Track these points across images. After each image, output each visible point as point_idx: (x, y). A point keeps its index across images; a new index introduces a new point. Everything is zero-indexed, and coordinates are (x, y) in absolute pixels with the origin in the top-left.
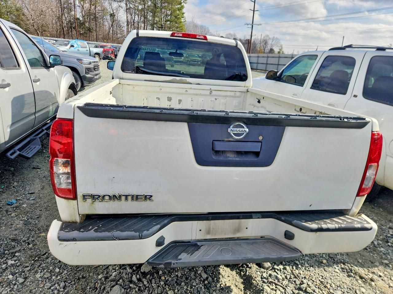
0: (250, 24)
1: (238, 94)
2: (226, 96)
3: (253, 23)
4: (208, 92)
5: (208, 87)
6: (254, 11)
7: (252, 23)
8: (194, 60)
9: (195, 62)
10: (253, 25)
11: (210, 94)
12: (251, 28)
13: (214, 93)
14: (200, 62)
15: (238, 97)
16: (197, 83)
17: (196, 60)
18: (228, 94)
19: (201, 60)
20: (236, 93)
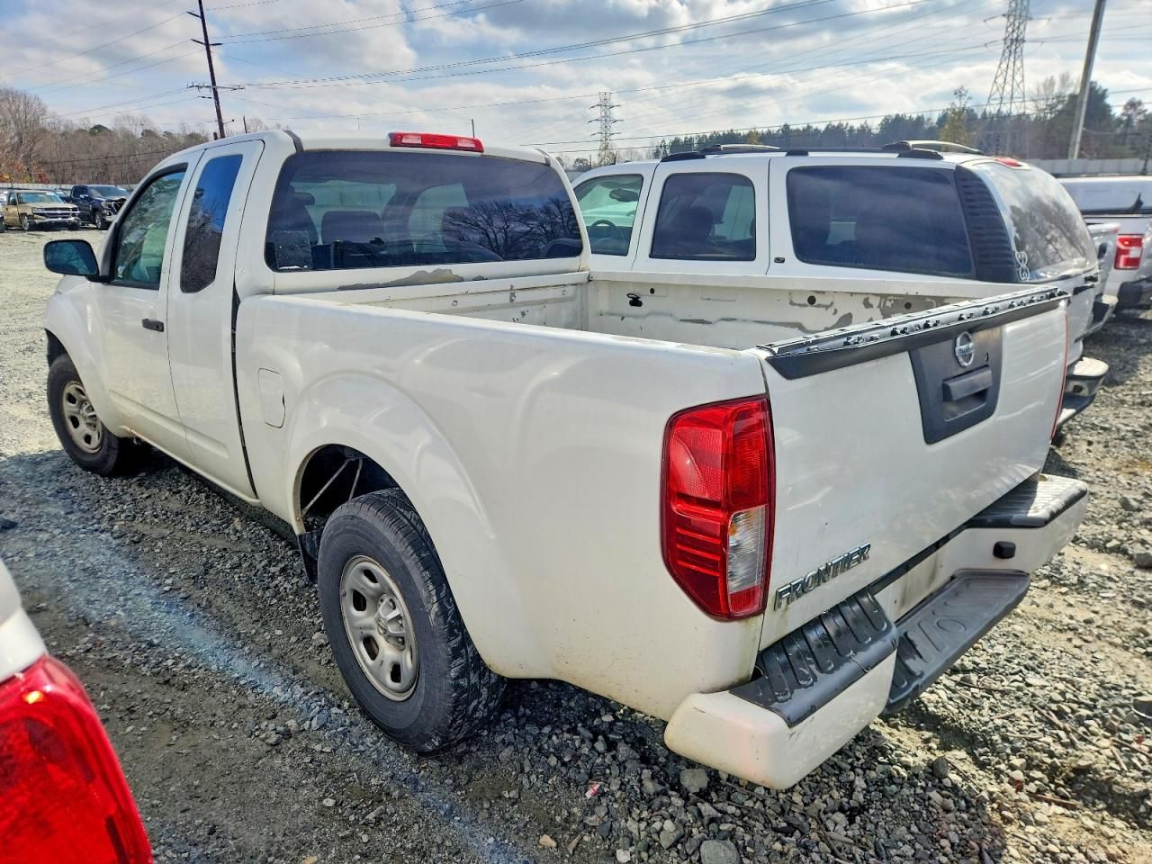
0: (206, 85)
1: (570, 291)
2: (545, 302)
3: (214, 83)
4: (505, 298)
5: (506, 283)
6: (207, 45)
7: (210, 83)
8: (46, 209)
9: (55, 216)
10: (219, 91)
11: (512, 301)
12: (213, 100)
13: (520, 297)
14: (74, 215)
15: (572, 299)
16: (477, 276)
17: (55, 209)
18: (550, 294)
19: (74, 209)
20: (566, 288)
